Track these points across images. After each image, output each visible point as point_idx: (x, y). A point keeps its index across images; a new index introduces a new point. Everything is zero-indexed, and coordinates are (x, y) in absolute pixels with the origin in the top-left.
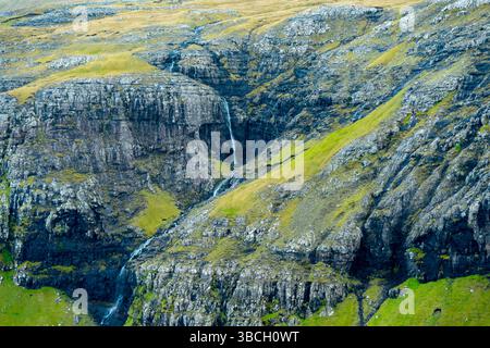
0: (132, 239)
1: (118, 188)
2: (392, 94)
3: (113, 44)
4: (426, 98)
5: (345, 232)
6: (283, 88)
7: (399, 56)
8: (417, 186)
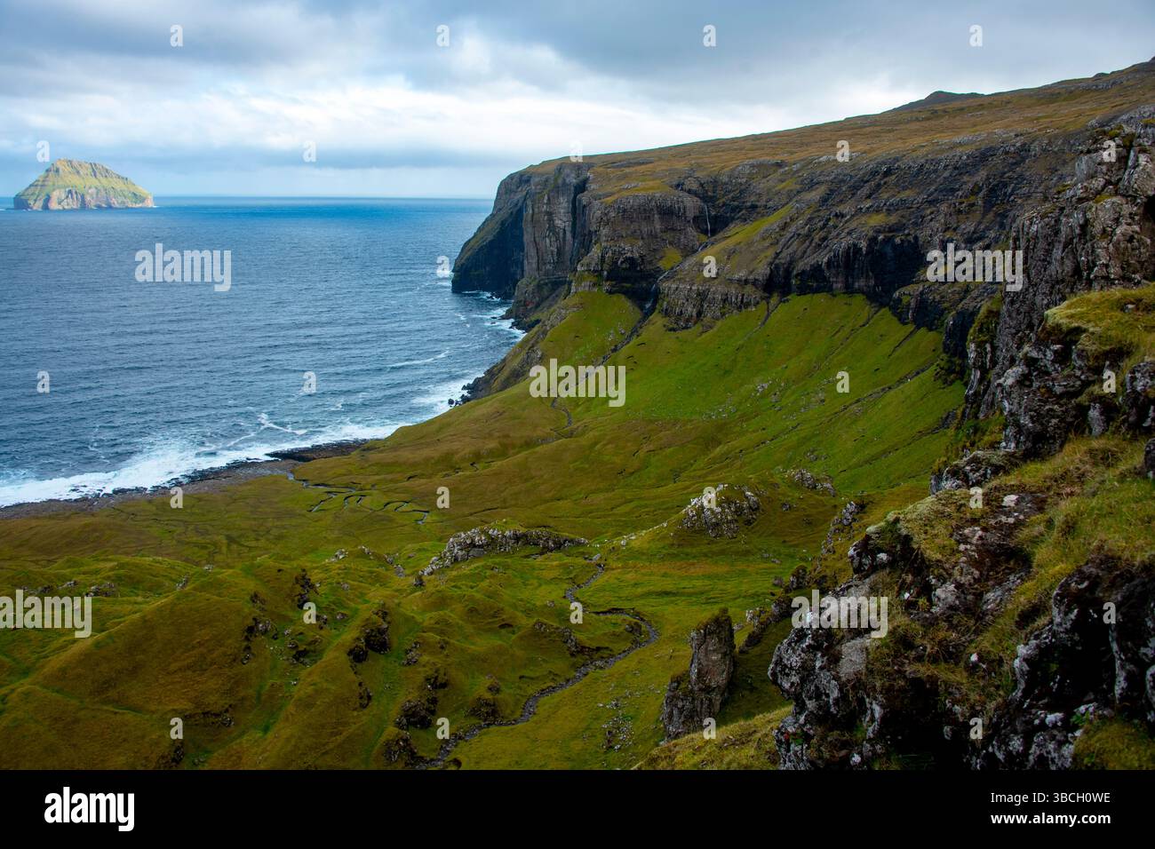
0: (659, 271)
1: (653, 247)
2: (787, 203)
3: (651, 177)
4: (803, 205)
5: (762, 270)
6: (734, 199)
7: (791, 185)
8: (798, 248)
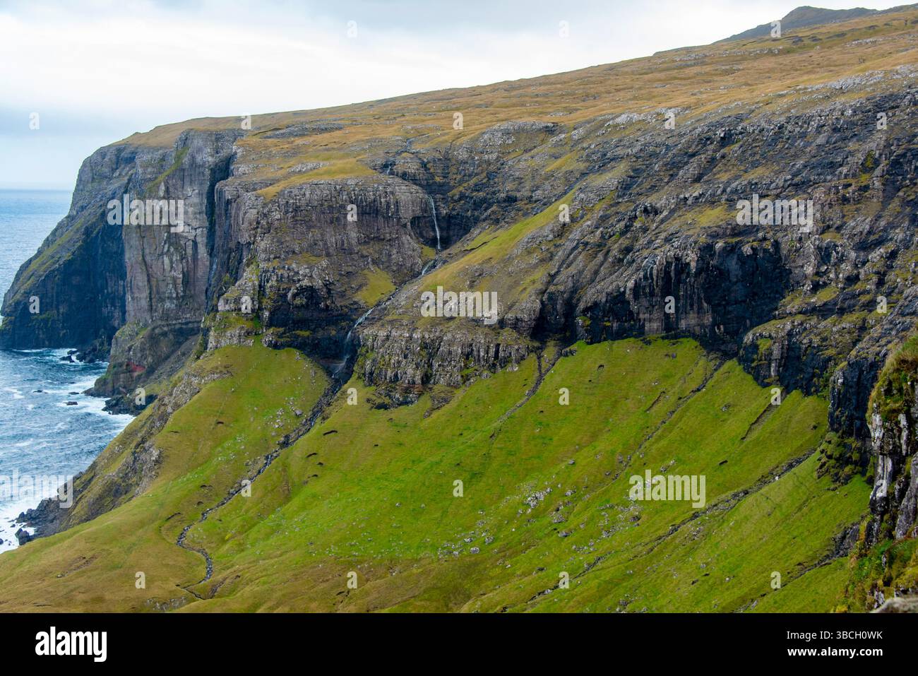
0: (357, 309)
1: (345, 269)
2: (565, 193)
3: (342, 153)
4: (592, 196)
5: (528, 305)
6: (477, 187)
7: (570, 163)
8: (585, 266)
